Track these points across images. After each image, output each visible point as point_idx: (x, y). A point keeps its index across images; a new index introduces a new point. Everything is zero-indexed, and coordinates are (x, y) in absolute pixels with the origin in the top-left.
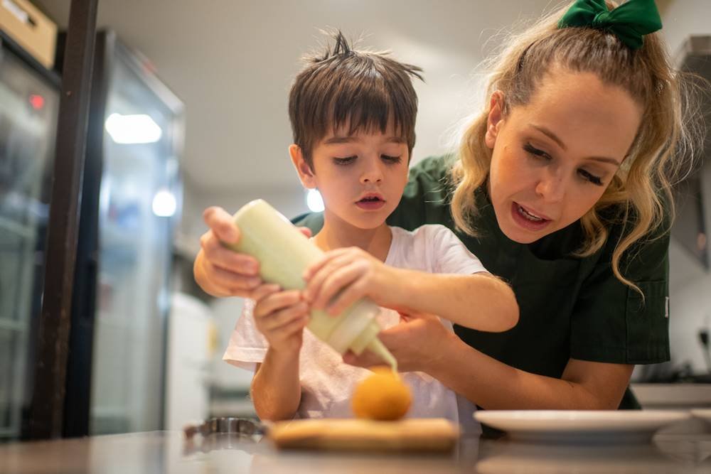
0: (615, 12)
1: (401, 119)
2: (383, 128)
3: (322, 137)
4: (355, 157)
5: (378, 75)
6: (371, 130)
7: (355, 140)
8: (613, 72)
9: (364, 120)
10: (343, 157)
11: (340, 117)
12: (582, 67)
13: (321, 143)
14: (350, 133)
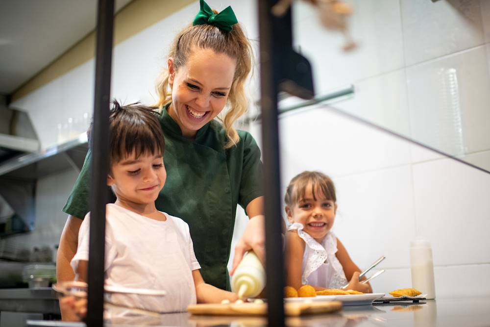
0: (218, 16)
1: (160, 145)
2: (153, 153)
3: (119, 161)
4: (140, 169)
5: (144, 123)
6: (147, 155)
7: (139, 161)
8: (219, 47)
9: (142, 151)
10: (134, 170)
11: (129, 150)
12: (205, 46)
13: (119, 164)
14: (136, 158)
